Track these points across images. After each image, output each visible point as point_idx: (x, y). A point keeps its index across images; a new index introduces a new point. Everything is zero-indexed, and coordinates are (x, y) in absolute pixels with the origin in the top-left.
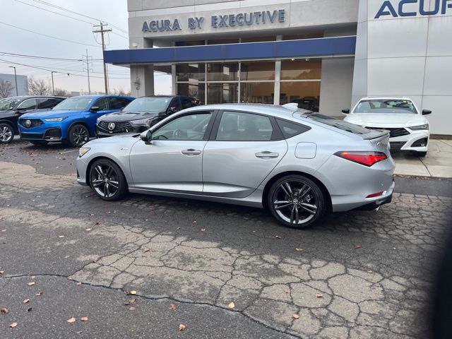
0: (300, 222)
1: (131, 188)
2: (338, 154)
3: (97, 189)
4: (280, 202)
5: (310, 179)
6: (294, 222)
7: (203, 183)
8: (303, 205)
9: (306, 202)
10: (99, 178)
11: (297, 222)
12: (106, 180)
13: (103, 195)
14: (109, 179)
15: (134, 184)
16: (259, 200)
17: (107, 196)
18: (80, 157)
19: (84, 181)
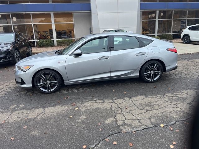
0: (155, 79)
1: (66, 83)
2: (167, 50)
3: (41, 89)
4: (146, 73)
5: (158, 61)
6: (152, 80)
7: (110, 72)
8: (156, 73)
9: (155, 71)
10: (41, 82)
11: (153, 80)
12: (48, 81)
13: (46, 91)
14: (50, 81)
15: (68, 80)
16: (138, 74)
17: (49, 91)
18: (25, 72)
19: (31, 85)
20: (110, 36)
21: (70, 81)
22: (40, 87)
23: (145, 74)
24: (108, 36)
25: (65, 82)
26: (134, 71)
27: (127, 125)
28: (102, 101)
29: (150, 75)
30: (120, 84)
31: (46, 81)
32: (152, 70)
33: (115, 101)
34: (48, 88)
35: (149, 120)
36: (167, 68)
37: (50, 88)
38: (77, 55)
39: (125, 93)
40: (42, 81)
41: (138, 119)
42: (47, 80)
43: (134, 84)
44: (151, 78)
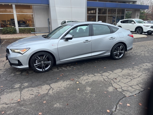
0: (120, 57)
1: (58, 62)
2: (128, 35)
3: (37, 69)
7: (91, 52)
8: (121, 52)
12: (42, 62)
13: (41, 70)
14: (44, 61)
15: (60, 60)
16: (110, 54)
17: (44, 70)
18: (22, 54)
19: (28, 66)
20: (90, 24)
21: (61, 61)
22: (36, 67)
23: (114, 53)
24: (89, 24)
25: (56, 62)
26: (107, 51)
27: (125, 91)
28: (94, 76)
29: (117, 54)
30: (96, 61)
31: (41, 62)
32: (118, 50)
33: (103, 74)
34: (42, 68)
35: (138, 86)
36: (128, 49)
37: (44, 67)
38: (67, 39)
39: (105, 68)
40: (37, 62)
41: (130, 86)
42: (42, 60)
43: (106, 61)
44: (118, 56)
